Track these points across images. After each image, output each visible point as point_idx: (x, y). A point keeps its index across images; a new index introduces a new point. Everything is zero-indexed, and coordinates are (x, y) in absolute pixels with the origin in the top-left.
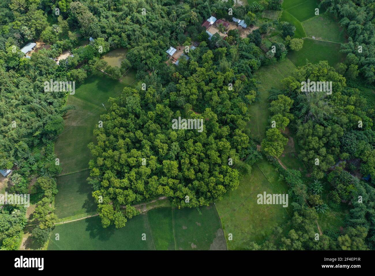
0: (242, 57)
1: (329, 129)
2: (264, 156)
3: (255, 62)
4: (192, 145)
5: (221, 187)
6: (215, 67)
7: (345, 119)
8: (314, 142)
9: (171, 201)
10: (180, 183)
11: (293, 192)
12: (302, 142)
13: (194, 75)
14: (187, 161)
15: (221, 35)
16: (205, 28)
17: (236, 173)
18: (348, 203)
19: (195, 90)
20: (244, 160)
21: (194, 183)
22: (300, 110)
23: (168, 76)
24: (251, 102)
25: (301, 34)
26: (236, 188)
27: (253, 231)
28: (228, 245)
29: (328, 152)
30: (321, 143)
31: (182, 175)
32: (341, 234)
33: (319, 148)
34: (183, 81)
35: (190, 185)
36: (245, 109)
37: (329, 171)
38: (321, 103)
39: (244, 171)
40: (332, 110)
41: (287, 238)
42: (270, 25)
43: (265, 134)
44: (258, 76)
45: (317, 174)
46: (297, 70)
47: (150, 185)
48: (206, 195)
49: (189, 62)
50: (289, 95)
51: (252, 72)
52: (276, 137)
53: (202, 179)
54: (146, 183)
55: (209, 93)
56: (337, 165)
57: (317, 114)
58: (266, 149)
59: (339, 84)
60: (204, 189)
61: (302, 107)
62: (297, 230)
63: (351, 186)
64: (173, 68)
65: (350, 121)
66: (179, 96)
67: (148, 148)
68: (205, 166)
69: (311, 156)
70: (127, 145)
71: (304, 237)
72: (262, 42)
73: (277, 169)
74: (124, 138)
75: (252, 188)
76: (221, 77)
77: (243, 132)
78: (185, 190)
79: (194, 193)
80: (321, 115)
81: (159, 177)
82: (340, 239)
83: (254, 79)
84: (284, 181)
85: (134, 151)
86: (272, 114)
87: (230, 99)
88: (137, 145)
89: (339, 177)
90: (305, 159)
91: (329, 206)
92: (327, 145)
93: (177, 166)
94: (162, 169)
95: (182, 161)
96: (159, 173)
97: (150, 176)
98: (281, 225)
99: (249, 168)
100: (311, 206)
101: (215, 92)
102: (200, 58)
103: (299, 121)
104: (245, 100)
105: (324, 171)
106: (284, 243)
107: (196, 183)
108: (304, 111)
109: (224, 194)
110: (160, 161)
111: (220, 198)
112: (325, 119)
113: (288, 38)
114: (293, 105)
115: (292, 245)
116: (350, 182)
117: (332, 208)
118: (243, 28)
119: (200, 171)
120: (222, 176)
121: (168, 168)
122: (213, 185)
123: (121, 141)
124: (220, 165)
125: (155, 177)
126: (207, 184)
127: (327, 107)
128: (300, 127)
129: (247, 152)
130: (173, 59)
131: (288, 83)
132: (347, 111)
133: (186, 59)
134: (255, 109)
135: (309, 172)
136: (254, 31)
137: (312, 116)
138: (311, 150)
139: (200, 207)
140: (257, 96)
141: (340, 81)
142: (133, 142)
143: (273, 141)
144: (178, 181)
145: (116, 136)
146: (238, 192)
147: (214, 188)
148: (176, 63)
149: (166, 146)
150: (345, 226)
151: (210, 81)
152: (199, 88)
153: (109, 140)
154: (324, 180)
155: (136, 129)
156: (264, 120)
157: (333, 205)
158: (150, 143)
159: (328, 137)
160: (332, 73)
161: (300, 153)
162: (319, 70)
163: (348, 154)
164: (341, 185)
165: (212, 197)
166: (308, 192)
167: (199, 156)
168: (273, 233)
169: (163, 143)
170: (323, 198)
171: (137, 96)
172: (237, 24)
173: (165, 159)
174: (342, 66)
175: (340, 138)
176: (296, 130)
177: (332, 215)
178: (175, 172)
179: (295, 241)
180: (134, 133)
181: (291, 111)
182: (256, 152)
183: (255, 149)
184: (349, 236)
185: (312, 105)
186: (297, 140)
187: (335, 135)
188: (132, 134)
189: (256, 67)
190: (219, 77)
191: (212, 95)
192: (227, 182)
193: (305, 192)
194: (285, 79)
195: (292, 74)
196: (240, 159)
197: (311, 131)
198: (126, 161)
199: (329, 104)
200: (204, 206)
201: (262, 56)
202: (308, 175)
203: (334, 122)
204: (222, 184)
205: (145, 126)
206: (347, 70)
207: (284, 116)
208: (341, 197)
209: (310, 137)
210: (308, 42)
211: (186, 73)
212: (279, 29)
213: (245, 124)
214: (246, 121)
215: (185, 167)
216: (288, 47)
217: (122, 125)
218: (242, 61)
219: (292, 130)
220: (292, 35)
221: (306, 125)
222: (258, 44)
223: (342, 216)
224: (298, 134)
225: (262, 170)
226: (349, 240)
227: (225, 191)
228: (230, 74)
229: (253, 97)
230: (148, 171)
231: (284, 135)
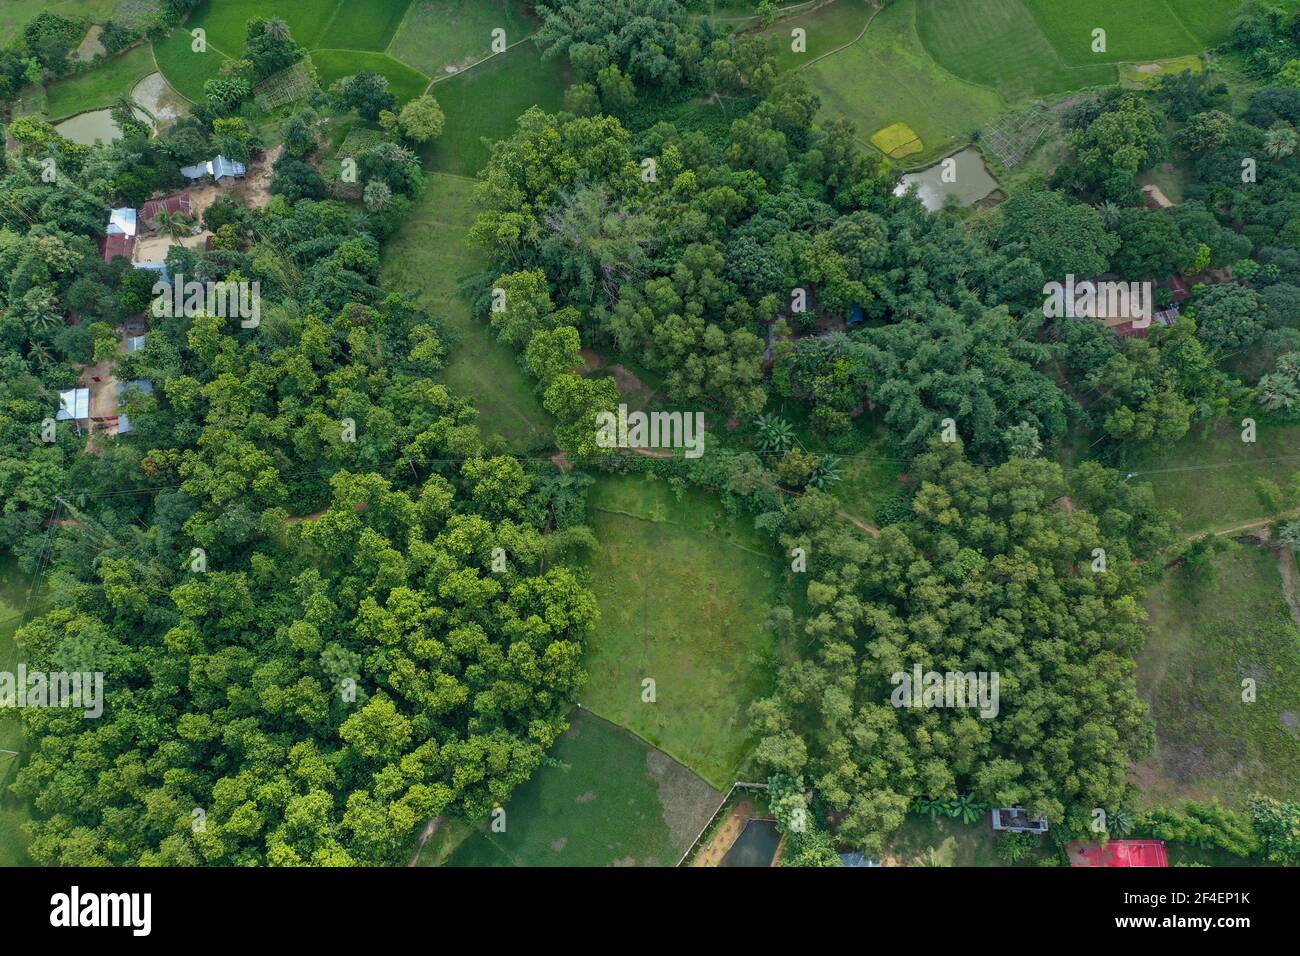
0: (305, 260)
1: (681, 270)
2: (593, 470)
3: (353, 247)
4: (381, 612)
5: (555, 649)
6: (252, 346)
7: (696, 219)
8: (677, 332)
9: (463, 814)
10: (441, 743)
11: (734, 494)
12: (648, 355)
13: (211, 417)
14: (407, 667)
15: (190, 243)
16: (124, 261)
17: (562, 576)
18: (866, 408)
19: (252, 456)
20: (553, 524)
21: (477, 706)
22: (576, 281)
23: (129, 484)
24: (437, 362)
25: (412, 86)
26: (597, 613)
27: (729, 677)
28: (704, 771)
29: (727, 330)
30: (693, 319)
31: (428, 715)
32: (912, 491)
33: (700, 337)
34: (191, 462)
35: (473, 723)
36: (438, 392)
37: (768, 370)
38: (611, 222)
39: (577, 554)
40: (650, 221)
41: (816, 616)
42: (308, 118)
43: (547, 412)
44: (397, 277)
45: (748, 400)
46: (483, 186)
47: (359, 832)
48: (538, 705)
49: (161, 396)
50: (517, 264)
51: (372, 281)
52: (578, 398)
53: (493, 674)
54: (346, 838)
55: (299, 433)
56: (774, 342)
57: (624, 257)
58: (582, 449)
59: (610, 141)
60: (519, 694)
61: (575, 268)
62: (818, 577)
63: (840, 363)
64: (126, 451)
65: (712, 212)
66: (218, 512)
67: (260, 738)
68: (468, 635)
69: (699, 372)
70: (184, 789)
71: (847, 578)
72: (327, 179)
73: (651, 475)
74: (153, 781)
75: (634, 576)
76: (296, 364)
77: (486, 457)
78: (472, 748)
79: (501, 732)
80: (636, 253)
81: (367, 784)
82: (919, 506)
83: (391, 296)
84: (695, 489)
85: (223, 788)
86: (518, 347)
87: (375, 399)
88: (218, 761)
89: (798, 367)
90: (693, 390)
91: (838, 452)
92: (711, 314)
93: (391, 705)
94: (354, 755)
95: (393, 679)
96: (357, 774)
97: (338, 811)
98: (776, 601)
99: (583, 533)
100: (800, 489)
101: (315, 415)
102: (187, 355)
103: (599, 310)
104: (418, 370)
105: (757, 382)
106: (819, 633)
107: (484, 700)
108: (587, 276)
109: (580, 660)
110: (329, 741)
111: (581, 678)
112: (653, 255)
113: (386, 117)
114: (550, 280)
115: (839, 620)
116: (830, 357)
117: (845, 451)
118: (239, 178)
119: (466, 659)
120: (535, 618)
121: (371, 737)
122: (531, 664)
123: (155, 799)
124: (504, 597)
125: (358, 795)
126: (516, 676)
127: (631, 223)
128: (615, 324)
129: (541, 497)
130: (101, 424)
131: (489, 235)
132: (684, 195)
133: (146, 390)
134: (466, 370)
135: (727, 414)
136: (276, 167)
137: (618, 272)
138: (684, 357)
139: (550, 752)
140: (440, 332)
141: (607, 133)
142: (196, 767)
143: (583, 413)
144: (431, 743)
145: (122, 800)
146: (610, 618)
147: (543, 668)
148: (123, 425)
149: (307, 686)
150: (906, 468)
151: (274, 395)
152: (257, 439)
153: (110, 832)
154: (775, 403)
155: (172, 720)
156: (513, 380)
157: (841, 442)
158: (253, 721)
159: (696, 291)
160: (571, 127)
161: (668, 388)
162: (536, 142)
163: (772, 296)
164: (820, 380)
165: (560, 695)
166: (766, 465)
167: (427, 622)
168: (778, 634)
169: (293, 682)
170: (809, 447)
171: (83, 620)
172: (211, 181)
173: (337, 722)
174: (579, 92)
175: (724, 273)
176: (610, 337)
177: (858, 468)
178: (400, 726)
179: (837, 604)
180: (177, 737)
181: (559, 299)
182: (565, 477)
183: (555, 472)
184: (930, 480)
185: (597, 245)
186: (634, 359)
187: (708, 275)
188: (171, 747)
189: (370, 259)
190: (290, 366)
191: (314, 432)
192: (561, 623)
193: (759, 470)
194: (472, 232)
195: (480, 206)
196: (542, 531)
197: (646, 310)
198: (226, 837)
199: (632, 211)
200: (559, 739)
201: (357, 216)
202: (731, 424)
203: (677, 244)
204: (554, 635)
205: (190, 686)
206: (599, 92)
207: (552, 327)
208: (841, 407)
209: (658, 328)
210: (446, 92)
211: (180, 431)
212: (341, 108)
213: (473, 430)
214: (467, 421)
215: (417, 690)
216: (407, 141)
217: (111, 750)
218: (316, 270)
219: (600, 346)
220: (389, 103)
221: (623, 306)
222: (318, 193)
223: (881, 450)
224: (625, 342)
225: (618, 507)
226: (940, 490)
227: (575, 648)
228: (315, 332)
229: (432, 342)
230: (320, 799)
231: (593, 375)
